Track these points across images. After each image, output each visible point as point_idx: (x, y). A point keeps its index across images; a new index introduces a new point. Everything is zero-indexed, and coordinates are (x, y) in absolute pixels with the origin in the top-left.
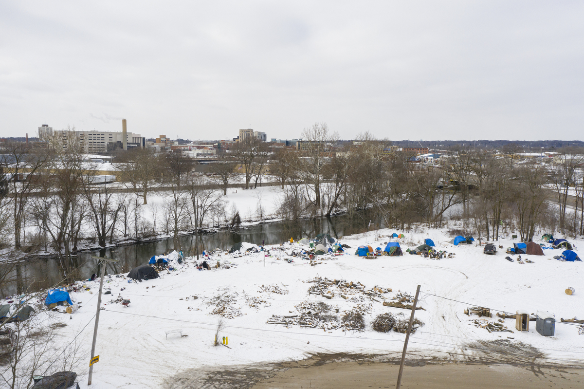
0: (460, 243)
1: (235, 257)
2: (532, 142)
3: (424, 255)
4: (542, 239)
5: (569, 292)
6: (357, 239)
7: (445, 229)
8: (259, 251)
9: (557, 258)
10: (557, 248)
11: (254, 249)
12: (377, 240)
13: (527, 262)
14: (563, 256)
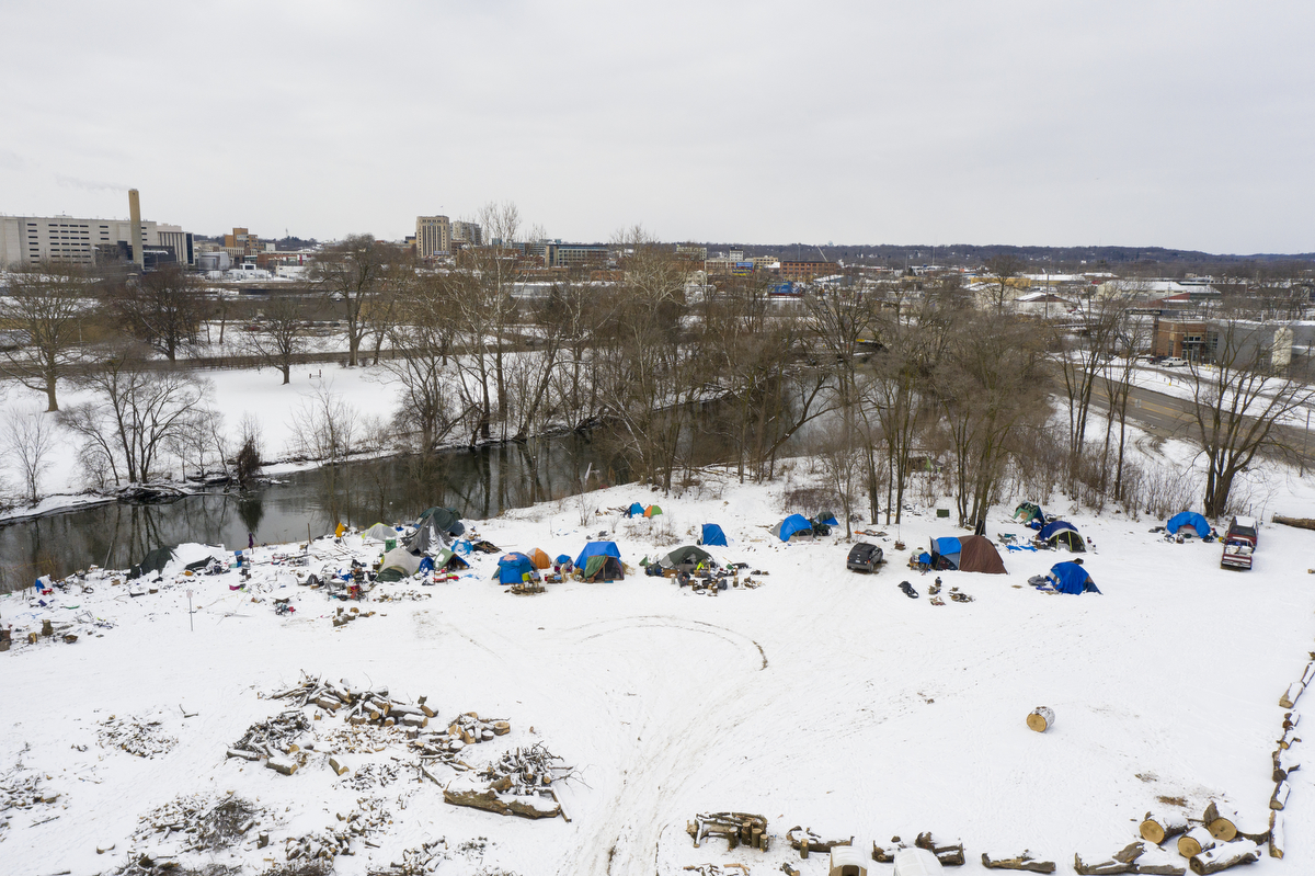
0: (794, 534)
1: (132, 595)
2: (1062, 249)
3: (680, 579)
4: (1015, 517)
5: (1039, 721)
6: (537, 519)
7: (778, 488)
8: (225, 568)
9: (1038, 583)
10: (1045, 548)
11: (212, 564)
12: (584, 523)
13: (954, 598)
14: (1053, 576)
